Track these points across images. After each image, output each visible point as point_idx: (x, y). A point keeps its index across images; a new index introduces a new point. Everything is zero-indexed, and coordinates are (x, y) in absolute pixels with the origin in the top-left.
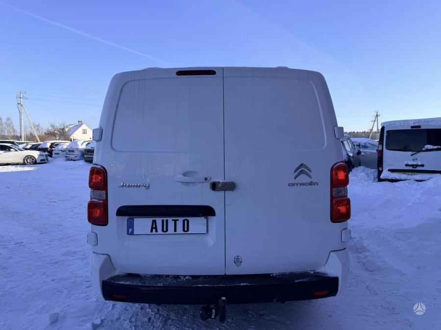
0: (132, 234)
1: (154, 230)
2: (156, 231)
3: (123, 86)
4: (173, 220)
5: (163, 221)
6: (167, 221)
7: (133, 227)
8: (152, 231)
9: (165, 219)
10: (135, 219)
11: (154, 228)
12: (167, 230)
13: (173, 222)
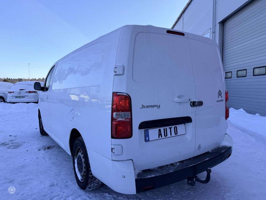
0: (149, 141)
1: (160, 136)
2: (162, 137)
3: (136, 36)
4: (169, 128)
5: (164, 129)
6: (166, 129)
7: (148, 136)
8: (159, 137)
9: (165, 128)
10: (149, 130)
11: (160, 135)
12: (167, 135)
13: (170, 129)
